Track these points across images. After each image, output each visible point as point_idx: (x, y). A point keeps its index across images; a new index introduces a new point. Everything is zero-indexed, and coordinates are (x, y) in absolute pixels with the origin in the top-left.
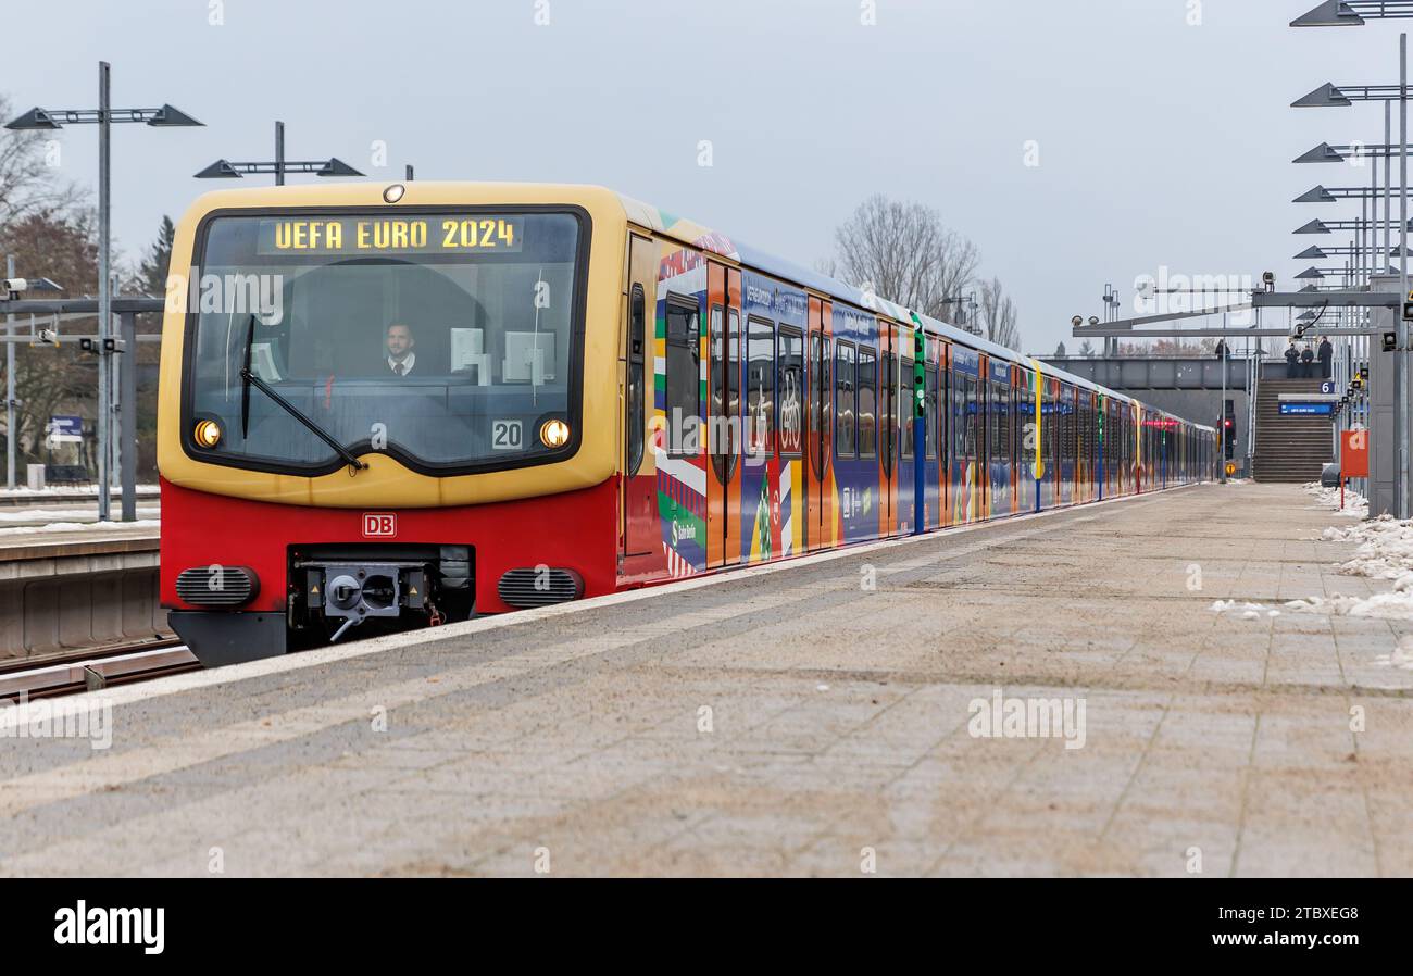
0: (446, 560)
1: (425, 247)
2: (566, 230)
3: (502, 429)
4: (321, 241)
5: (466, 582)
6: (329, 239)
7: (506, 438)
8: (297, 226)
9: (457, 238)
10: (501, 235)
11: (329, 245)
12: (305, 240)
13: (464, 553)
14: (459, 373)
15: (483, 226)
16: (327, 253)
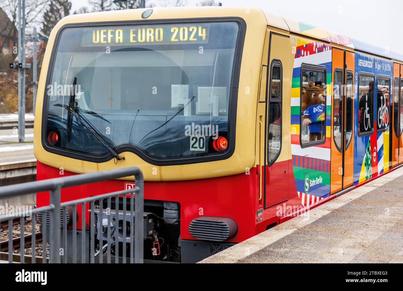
0: (166, 209)
1: (162, 42)
2: (232, 30)
3: (195, 140)
4: (113, 39)
5: (176, 222)
6: (117, 38)
7: (197, 145)
8: (102, 32)
9: (178, 37)
10: (200, 34)
11: (117, 41)
12: (106, 39)
13: (175, 206)
14: (174, 109)
15: (191, 30)
16: (116, 45)
